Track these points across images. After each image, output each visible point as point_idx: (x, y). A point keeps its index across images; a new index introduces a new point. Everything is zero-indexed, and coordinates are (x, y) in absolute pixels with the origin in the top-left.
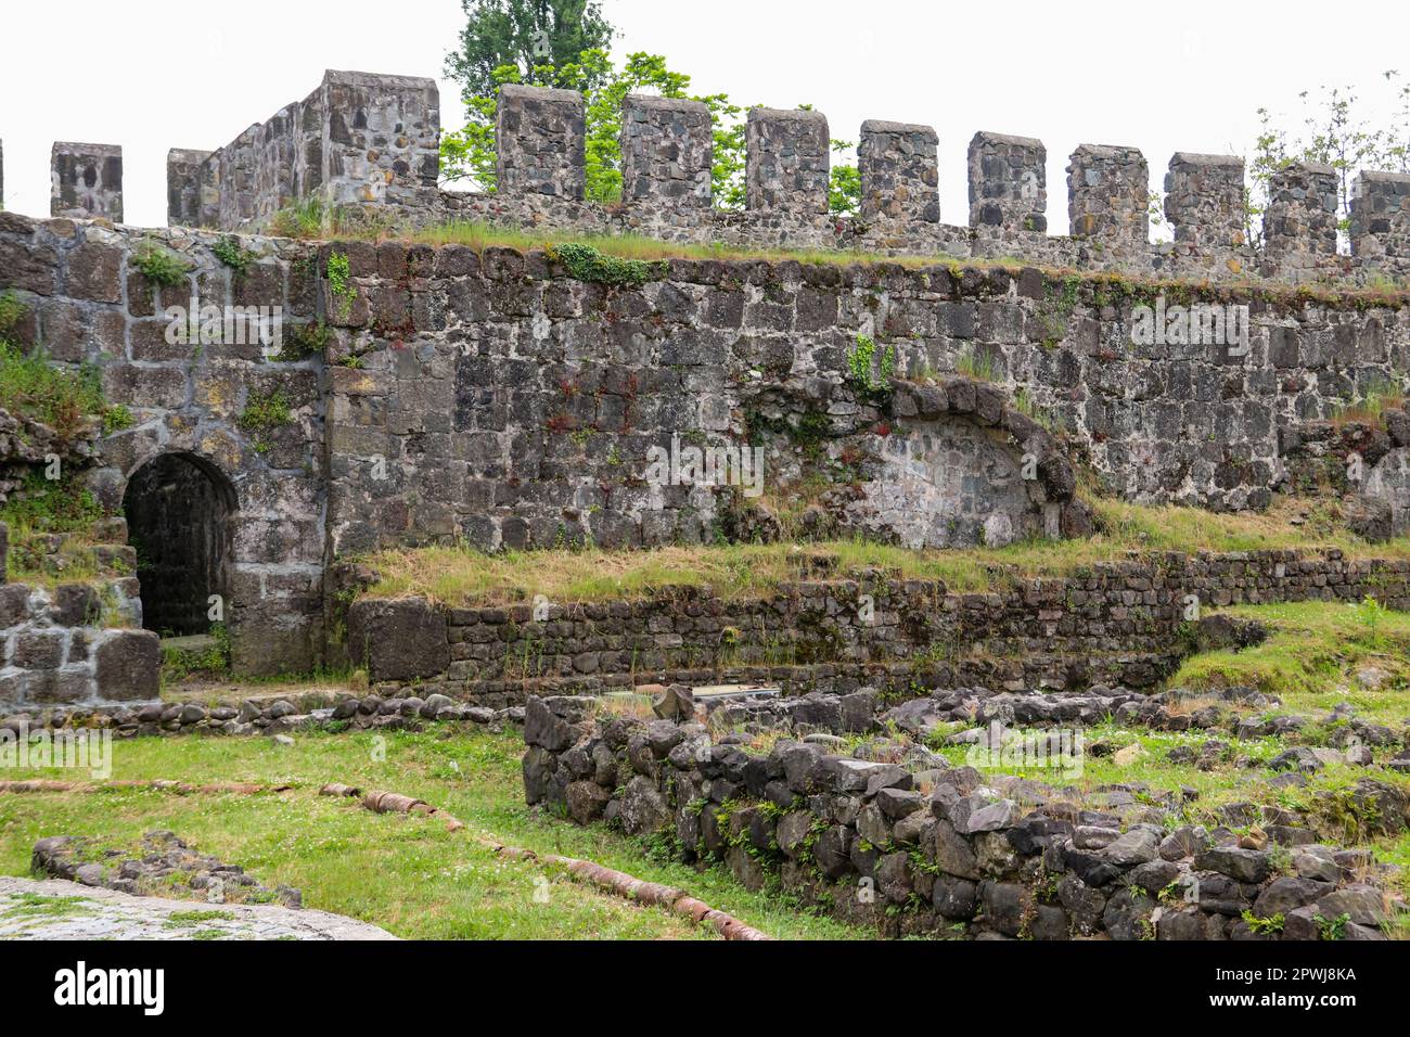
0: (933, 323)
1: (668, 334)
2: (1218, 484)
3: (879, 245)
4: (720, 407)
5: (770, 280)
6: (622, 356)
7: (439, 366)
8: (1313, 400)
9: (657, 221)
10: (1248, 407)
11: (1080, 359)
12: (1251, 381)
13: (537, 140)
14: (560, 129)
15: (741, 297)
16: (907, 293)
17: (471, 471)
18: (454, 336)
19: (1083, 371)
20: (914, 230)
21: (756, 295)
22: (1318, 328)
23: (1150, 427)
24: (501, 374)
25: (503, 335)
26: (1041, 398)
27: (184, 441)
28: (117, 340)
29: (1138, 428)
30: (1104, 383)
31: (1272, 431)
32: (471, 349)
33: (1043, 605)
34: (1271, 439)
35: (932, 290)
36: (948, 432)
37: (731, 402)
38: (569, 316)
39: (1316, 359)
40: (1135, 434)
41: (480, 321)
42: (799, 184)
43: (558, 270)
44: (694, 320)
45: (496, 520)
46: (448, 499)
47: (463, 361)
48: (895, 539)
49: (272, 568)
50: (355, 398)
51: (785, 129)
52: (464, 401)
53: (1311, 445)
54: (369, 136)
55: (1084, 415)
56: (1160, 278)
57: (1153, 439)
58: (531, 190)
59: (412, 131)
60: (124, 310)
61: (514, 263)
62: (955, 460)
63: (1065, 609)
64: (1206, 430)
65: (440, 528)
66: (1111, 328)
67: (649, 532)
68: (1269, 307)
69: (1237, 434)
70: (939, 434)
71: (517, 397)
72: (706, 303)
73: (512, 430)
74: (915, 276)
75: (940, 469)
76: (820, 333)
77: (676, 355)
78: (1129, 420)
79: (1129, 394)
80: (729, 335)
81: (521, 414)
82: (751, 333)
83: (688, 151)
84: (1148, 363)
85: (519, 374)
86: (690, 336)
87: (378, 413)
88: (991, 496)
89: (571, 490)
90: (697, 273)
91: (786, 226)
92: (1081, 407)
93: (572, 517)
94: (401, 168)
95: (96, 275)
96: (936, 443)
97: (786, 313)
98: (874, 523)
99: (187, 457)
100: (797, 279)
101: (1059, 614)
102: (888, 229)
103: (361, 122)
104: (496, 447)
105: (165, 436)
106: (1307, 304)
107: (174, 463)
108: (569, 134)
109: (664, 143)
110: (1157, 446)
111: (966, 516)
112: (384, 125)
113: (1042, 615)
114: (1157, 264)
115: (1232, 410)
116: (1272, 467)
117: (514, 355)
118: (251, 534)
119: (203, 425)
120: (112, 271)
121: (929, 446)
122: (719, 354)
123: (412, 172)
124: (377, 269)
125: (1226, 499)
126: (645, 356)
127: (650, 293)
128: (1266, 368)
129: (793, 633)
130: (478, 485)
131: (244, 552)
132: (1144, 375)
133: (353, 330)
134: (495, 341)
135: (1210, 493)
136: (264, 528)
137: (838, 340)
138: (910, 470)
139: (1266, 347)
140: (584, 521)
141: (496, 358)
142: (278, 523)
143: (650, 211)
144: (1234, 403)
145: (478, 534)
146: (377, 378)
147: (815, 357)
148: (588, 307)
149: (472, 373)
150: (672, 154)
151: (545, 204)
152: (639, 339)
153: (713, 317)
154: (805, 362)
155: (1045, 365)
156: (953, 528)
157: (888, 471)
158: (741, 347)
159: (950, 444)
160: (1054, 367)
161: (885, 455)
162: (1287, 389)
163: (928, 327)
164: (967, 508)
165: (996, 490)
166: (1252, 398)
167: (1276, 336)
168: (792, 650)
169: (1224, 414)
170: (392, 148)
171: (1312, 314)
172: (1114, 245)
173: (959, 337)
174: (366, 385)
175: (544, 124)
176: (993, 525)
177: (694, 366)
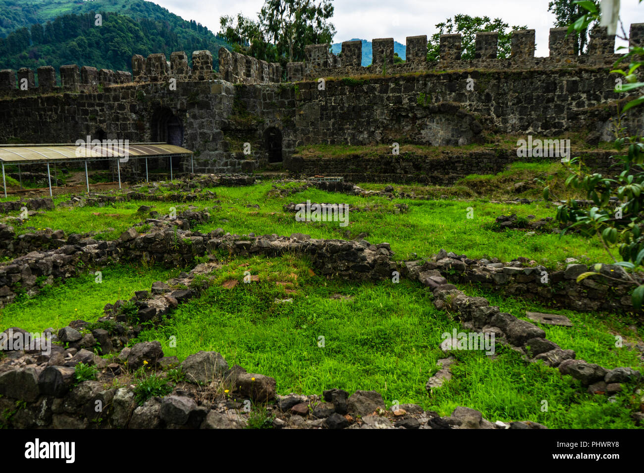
0: (444, 88)
1: (369, 96)
2: (542, 129)
3: (440, 68)
4: (382, 113)
5: (396, 81)
6: (358, 103)
7: (316, 107)
8: (584, 102)
9: (378, 69)
10: (556, 106)
11: (492, 95)
12: (558, 98)
13: (349, 54)
14: (354, 50)
15: (388, 86)
16: (435, 81)
17: (323, 130)
18: (320, 101)
19: (493, 98)
20: (452, 63)
21: (392, 85)
22: (587, 79)
23: (517, 113)
24: (330, 108)
25: (331, 100)
26: (478, 106)
27: (272, 125)
28: (261, 106)
29: (513, 113)
30: (500, 101)
31: (565, 112)
32: (323, 103)
33: (456, 162)
34: (564, 114)
35: (443, 79)
36: (447, 117)
37: (386, 112)
38: (345, 94)
39: (586, 89)
40: (512, 115)
41: (326, 97)
42: (417, 55)
43: (342, 84)
44: (376, 93)
45: (329, 140)
46: (318, 136)
47: (322, 106)
48: (430, 144)
49: (288, 149)
50: (300, 115)
51: (413, 41)
52: (322, 115)
53: (580, 116)
54: (312, 58)
55: (493, 110)
56: (538, 68)
57: (518, 116)
58: (347, 65)
59: (321, 56)
60: (262, 100)
61: (332, 84)
62: (449, 124)
63: (464, 163)
64: (538, 113)
65: (317, 142)
66: (503, 85)
67: (364, 142)
68: (567, 74)
69: (551, 114)
70: (444, 117)
71: (333, 113)
72: (379, 89)
73: (332, 120)
74: (438, 77)
75: (444, 126)
76: (410, 93)
77: (371, 102)
78: (509, 111)
79: (510, 104)
80: (385, 96)
81: (334, 117)
82: (391, 95)
83: (386, 51)
84: (517, 94)
85: (334, 108)
86: (375, 97)
87: (304, 117)
88: (460, 133)
89: (345, 133)
90: (376, 81)
91: (413, 66)
92: (492, 108)
93: (346, 139)
94: (319, 64)
95: (257, 94)
96: (443, 120)
97: (400, 89)
98: (424, 141)
99: (274, 128)
100: (404, 80)
101: (461, 165)
102: (444, 63)
103: (310, 56)
104: (329, 124)
105: (269, 124)
106: (583, 72)
107: (272, 129)
108: (356, 51)
109: (380, 50)
110: (519, 118)
111: (452, 138)
112: (315, 56)
113: (456, 164)
114: (537, 63)
115: (549, 107)
116: (564, 124)
117: (333, 104)
118: (285, 143)
119: (276, 122)
120: (260, 93)
121: (441, 120)
122: (382, 101)
123: (321, 65)
124: (304, 88)
125: (545, 133)
126: (364, 102)
127: (365, 88)
128: (564, 93)
129: (383, 167)
130: (325, 132)
131: (283, 146)
132: (515, 98)
133: (301, 101)
134: (329, 101)
135: (539, 131)
136: (287, 142)
137: (415, 95)
138: (435, 127)
139: (565, 86)
140: (349, 140)
141: (329, 105)
142: (290, 140)
143: (376, 67)
144: (551, 104)
145: (325, 142)
146: (304, 111)
147: (408, 99)
148: (350, 92)
149: (324, 108)
150: (382, 52)
151: (351, 68)
152: (362, 98)
153: (380, 92)
154: (406, 101)
155: (480, 98)
156: (448, 142)
157: (429, 127)
158: (388, 98)
159: (448, 120)
160: (483, 98)
161: (428, 123)
162: (573, 99)
163: (442, 89)
164: (453, 136)
165: (462, 131)
166: (558, 102)
167: (569, 83)
168: (383, 170)
169: (546, 108)
170: (317, 60)
171: (585, 75)
172: (521, 60)
173: (451, 91)
174: (302, 112)
175: (351, 50)
176: (461, 140)
177: (376, 104)
